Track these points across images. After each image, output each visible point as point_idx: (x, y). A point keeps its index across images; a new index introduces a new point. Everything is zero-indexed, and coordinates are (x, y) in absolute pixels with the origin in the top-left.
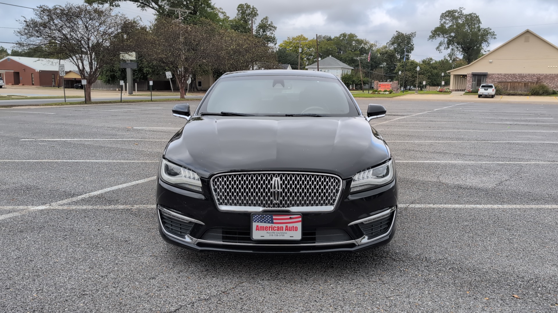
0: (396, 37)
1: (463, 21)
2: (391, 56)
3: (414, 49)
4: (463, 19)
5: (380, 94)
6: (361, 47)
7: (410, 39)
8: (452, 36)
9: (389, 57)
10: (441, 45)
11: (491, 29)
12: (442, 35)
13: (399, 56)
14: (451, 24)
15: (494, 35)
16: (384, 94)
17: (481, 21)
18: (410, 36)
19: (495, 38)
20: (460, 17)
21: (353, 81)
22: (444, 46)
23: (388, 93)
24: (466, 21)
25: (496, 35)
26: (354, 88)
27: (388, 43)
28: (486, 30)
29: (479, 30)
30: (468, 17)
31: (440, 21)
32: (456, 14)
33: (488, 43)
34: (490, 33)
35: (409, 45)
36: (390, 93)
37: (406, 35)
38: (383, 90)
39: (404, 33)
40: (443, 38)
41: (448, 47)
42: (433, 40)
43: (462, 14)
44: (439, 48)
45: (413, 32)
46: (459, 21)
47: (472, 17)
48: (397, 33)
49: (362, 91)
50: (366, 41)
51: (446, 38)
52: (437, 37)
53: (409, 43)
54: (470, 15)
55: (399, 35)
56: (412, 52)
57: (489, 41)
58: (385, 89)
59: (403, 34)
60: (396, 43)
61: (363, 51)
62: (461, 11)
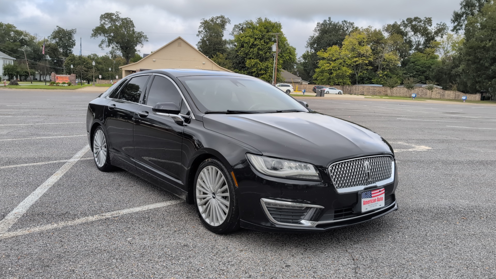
0: (57, 31)
1: (120, 23)
2: (54, 49)
3: (76, 44)
4: (120, 22)
5: (59, 86)
6: (21, 38)
7: (71, 35)
8: (112, 36)
9: (52, 50)
10: (102, 43)
11: (143, 33)
12: (103, 34)
13: (62, 50)
14: (110, 25)
15: (146, 38)
16: (63, 86)
17: (134, 25)
18: (71, 32)
19: (147, 41)
20: (117, 20)
21: (18, 72)
22: (106, 44)
23: (66, 85)
24: (122, 24)
25: (148, 38)
26: (19, 79)
27: (49, 36)
28: (140, 34)
29: (134, 33)
30: (124, 21)
31: (100, 21)
32: (114, 17)
33: (142, 44)
34: (143, 36)
35: (71, 41)
36: (69, 85)
37: (67, 31)
38: (61, 82)
39: (65, 29)
40: (104, 37)
41: (109, 46)
42: (95, 38)
43: (119, 18)
44: (101, 46)
45: (73, 29)
46: (117, 23)
47: (127, 21)
48: (58, 28)
49: (31, 83)
50: (25, 33)
51: (107, 37)
52: (98, 36)
53: (70, 38)
54: (126, 19)
55: (60, 30)
56: (74, 47)
57: (143, 43)
58: (63, 81)
59: (63, 30)
60: (57, 38)
61: (23, 43)
62: (118, 15)
